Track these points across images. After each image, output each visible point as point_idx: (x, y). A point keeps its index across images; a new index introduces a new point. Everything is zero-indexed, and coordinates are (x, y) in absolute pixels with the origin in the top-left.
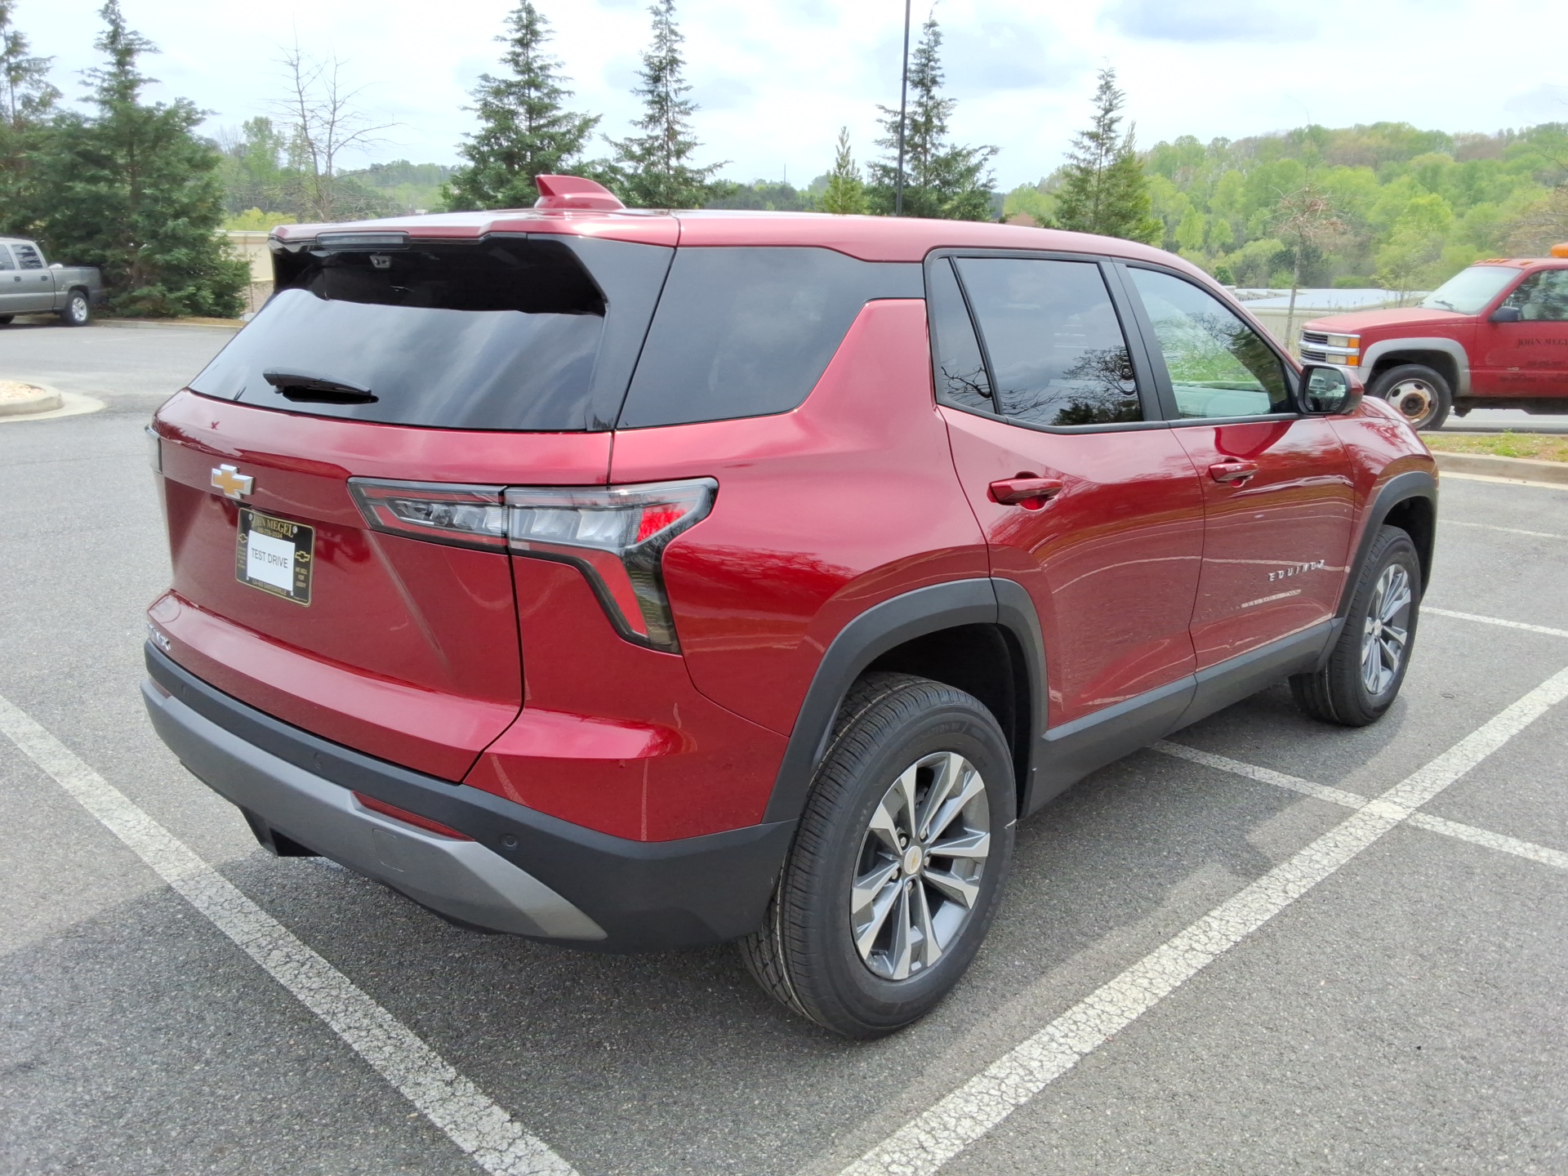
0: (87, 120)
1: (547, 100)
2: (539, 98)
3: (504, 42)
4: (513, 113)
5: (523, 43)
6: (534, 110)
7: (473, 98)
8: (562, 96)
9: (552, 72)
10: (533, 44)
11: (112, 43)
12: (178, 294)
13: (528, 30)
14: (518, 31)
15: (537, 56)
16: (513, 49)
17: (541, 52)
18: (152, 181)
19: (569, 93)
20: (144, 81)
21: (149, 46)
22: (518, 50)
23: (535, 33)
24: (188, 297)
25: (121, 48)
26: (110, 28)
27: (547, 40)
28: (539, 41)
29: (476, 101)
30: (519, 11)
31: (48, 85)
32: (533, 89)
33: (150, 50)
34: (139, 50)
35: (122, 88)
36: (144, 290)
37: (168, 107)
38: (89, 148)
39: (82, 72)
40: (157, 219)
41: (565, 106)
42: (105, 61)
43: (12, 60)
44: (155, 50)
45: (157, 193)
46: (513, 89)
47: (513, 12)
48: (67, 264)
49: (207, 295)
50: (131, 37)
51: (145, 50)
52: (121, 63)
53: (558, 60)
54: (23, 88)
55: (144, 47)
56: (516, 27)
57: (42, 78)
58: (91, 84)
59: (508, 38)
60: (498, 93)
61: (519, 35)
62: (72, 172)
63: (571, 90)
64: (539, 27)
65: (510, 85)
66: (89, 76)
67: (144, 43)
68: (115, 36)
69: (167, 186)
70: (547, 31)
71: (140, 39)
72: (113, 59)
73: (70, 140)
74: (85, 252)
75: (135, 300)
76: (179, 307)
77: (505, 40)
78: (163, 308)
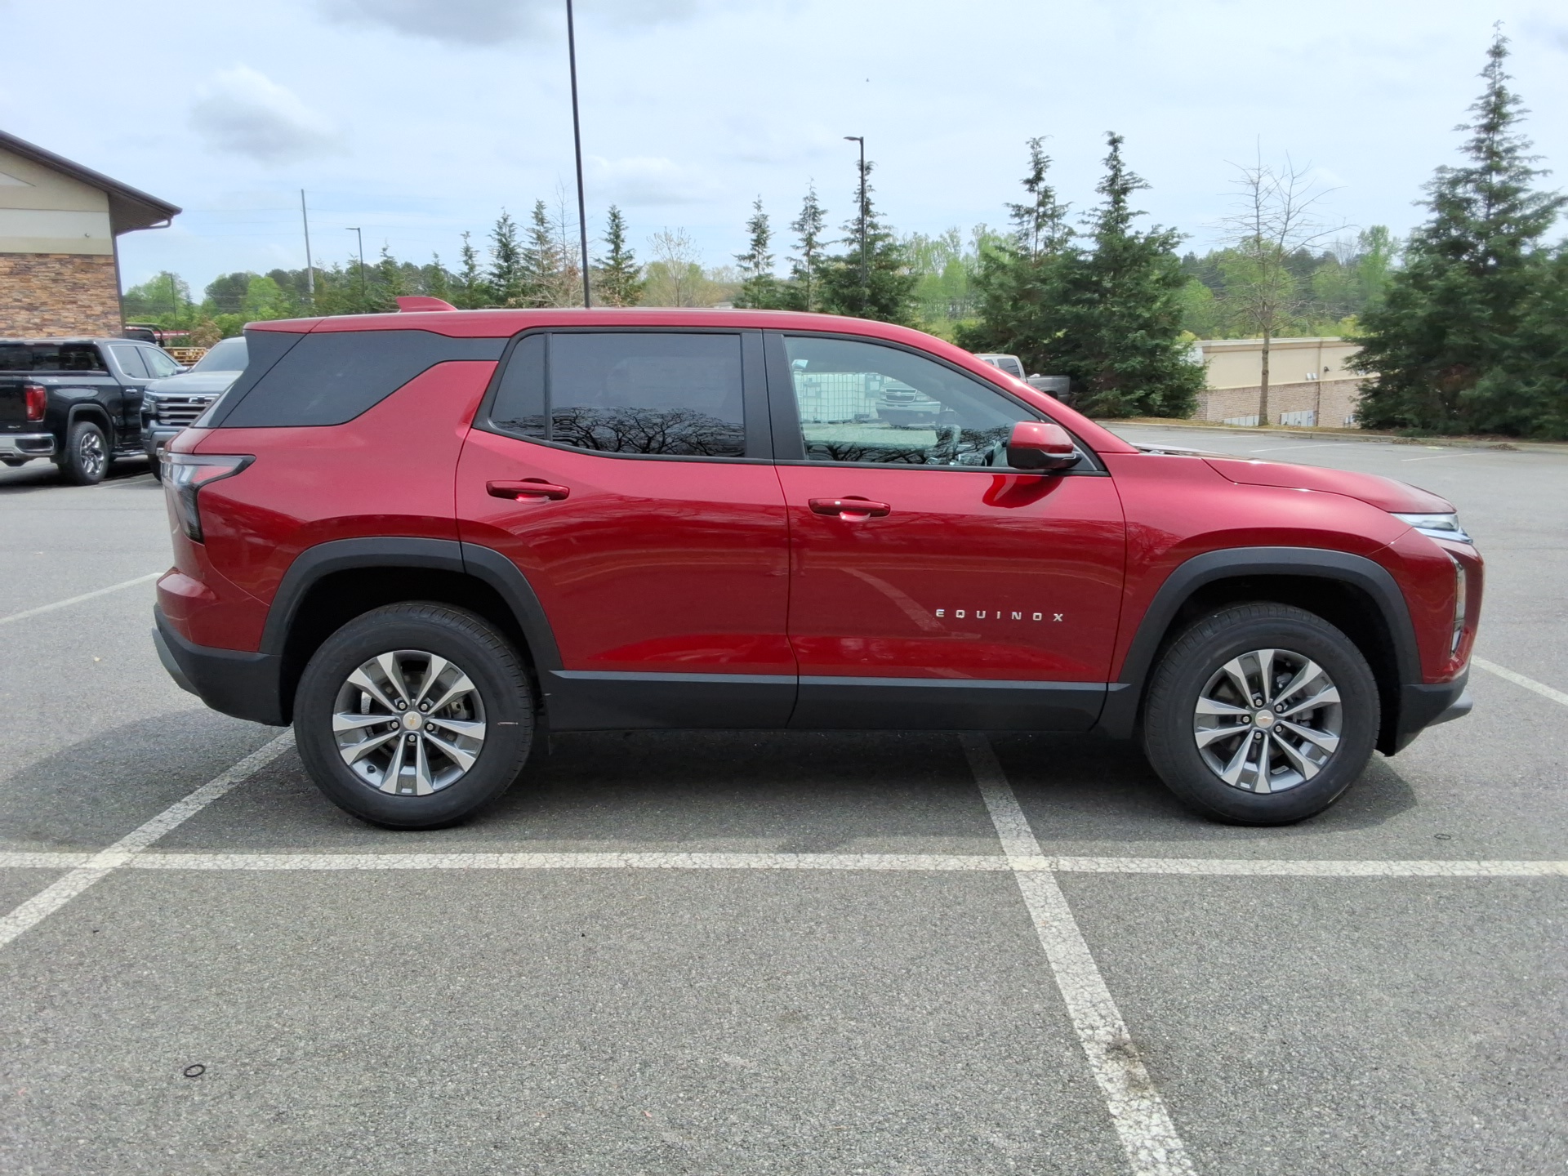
0: (1084, 252)
1: (1514, 184)
2: (1503, 182)
3: (1465, 131)
4: (1469, 201)
5: (1491, 128)
6: (1494, 196)
7: (1427, 192)
8: (1533, 176)
9: (1519, 153)
10: (1501, 128)
11: (1111, 185)
12: (1129, 397)
13: (1496, 111)
14: (1486, 116)
15: (1504, 139)
16: (1477, 136)
17: (1510, 134)
18: (1122, 300)
19: (1544, 172)
20: (1133, 214)
21: (1140, 184)
22: (1483, 136)
23: (1503, 116)
24: (1139, 400)
25: (1117, 188)
26: (1110, 173)
27: (1518, 121)
28: (1509, 123)
29: (1430, 194)
30: (1488, 96)
31: (1065, 227)
32: (1494, 173)
33: (1142, 187)
34: (1132, 188)
35: (1115, 220)
36: (1102, 395)
37: (1145, 234)
38: (1077, 276)
39: (1084, 213)
40: (1121, 332)
41: (1535, 185)
42: (1103, 201)
43: (1041, 210)
44: (1146, 186)
45: (1124, 310)
46: (1474, 176)
47: (1481, 98)
48: (1043, 374)
49: (1157, 398)
50: (1127, 177)
51: (1138, 187)
52: (1117, 201)
53: (1526, 140)
54: (1045, 232)
55: (1136, 185)
56: (1484, 113)
57: (1059, 222)
58: (1088, 222)
59: (1472, 125)
60: (1454, 183)
61: (1484, 121)
62: (1064, 297)
63: (1547, 168)
64: (1509, 108)
65: (1469, 173)
66: (1089, 215)
67: (1138, 181)
68: (1113, 180)
69: (1132, 304)
70: (1520, 112)
71: (1134, 179)
72: (1109, 199)
73: (1065, 271)
74: (1065, 363)
75: (1096, 403)
76: (1129, 408)
77: (1468, 127)
78: (1116, 409)
